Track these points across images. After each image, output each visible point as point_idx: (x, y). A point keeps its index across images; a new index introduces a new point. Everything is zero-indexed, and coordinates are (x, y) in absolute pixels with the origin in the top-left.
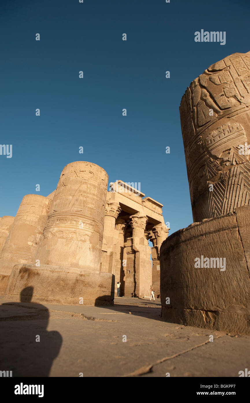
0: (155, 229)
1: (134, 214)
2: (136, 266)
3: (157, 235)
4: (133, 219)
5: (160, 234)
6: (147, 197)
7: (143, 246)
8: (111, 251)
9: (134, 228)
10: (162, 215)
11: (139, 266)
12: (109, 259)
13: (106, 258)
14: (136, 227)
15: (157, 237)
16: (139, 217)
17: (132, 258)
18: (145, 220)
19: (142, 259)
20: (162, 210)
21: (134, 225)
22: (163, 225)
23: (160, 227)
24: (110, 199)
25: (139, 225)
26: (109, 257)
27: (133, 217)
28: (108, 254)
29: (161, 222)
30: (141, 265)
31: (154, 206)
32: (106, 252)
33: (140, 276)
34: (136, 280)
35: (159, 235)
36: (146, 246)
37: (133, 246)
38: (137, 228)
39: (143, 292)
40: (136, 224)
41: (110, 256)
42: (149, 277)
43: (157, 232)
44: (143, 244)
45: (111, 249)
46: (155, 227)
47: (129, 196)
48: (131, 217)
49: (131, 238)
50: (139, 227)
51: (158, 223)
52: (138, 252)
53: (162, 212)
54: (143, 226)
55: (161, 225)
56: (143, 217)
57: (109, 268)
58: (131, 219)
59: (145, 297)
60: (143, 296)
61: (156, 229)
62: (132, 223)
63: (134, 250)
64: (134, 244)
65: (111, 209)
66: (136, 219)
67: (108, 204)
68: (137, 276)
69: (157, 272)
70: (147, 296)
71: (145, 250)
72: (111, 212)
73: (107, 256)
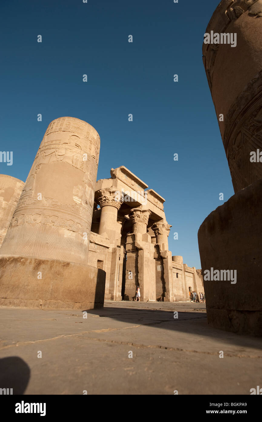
0: (155, 226)
1: (136, 207)
2: (139, 266)
3: (158, 232)
4: (134, 213)
5: (161, 231)
6: (150, 189)
7: (147, 244)
8: (113, 247)
9: (135, 223)
10: (163, 211)
11: (143, 266)
12: (111, 257)
13: (107, 255)
14: (139, 221)
15: (157, 235)
16: (142, 210)
17: (133, 256)
18: (148, 214)
19: (146, 258)
20: (163, 205)
21: (136, 219)
22: (165, 222)
23: (162, 223)
24: (112, 186)
25: (141, 219)
26: (111, 254)
27: (135, 211)
28: (110, 250)
29: (162, 219)
30: (145, 264)
31: (156, 200)
32: (108, 248)
33: (144, 277)
34: (139, 281)
35: (160, 233)
36: (149, 243)
37: (136, 243)
38: (140, 223)
39: (147, 295)
40: (138, 218)
41: (113, 253)
42: (153, 278)
43: (158, 229)
44: (147, 241)
45: (114, 245)
46: (156, 223)
47: (131, 186)
48: (132, 210)
49: (132, 234)
50: (141, 222)
51: (160, 219)
52: (141, 249)
53: (163, 208)
54: (146, 221)
55: (163, 221)
56: (146, 211)
57: (111, 267)
58: (133, 212)
59: (150, 300)
60: (147, 300)
61: (157, 225)
62: (134, 217)
63: (136, 247)
64: (136, 241)
65: (113, 199)
66: (138, 213)
67: (110, 192)
68: (141, 277)
69: (158, 273)
70: (151, 299)
71: (149, 248)
72: (113, 201)
73: (109, 252)
